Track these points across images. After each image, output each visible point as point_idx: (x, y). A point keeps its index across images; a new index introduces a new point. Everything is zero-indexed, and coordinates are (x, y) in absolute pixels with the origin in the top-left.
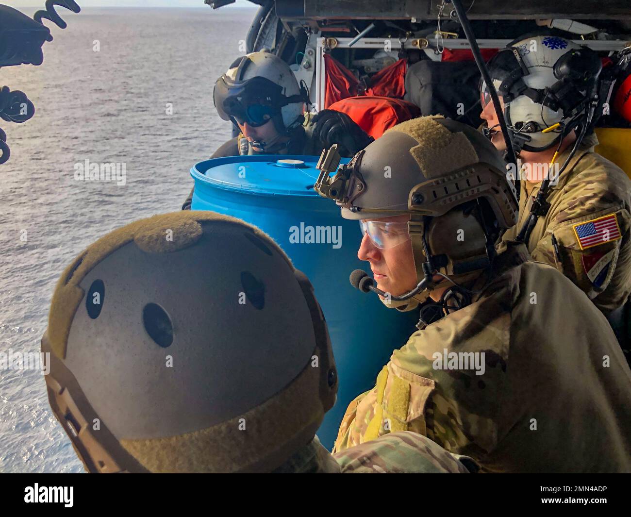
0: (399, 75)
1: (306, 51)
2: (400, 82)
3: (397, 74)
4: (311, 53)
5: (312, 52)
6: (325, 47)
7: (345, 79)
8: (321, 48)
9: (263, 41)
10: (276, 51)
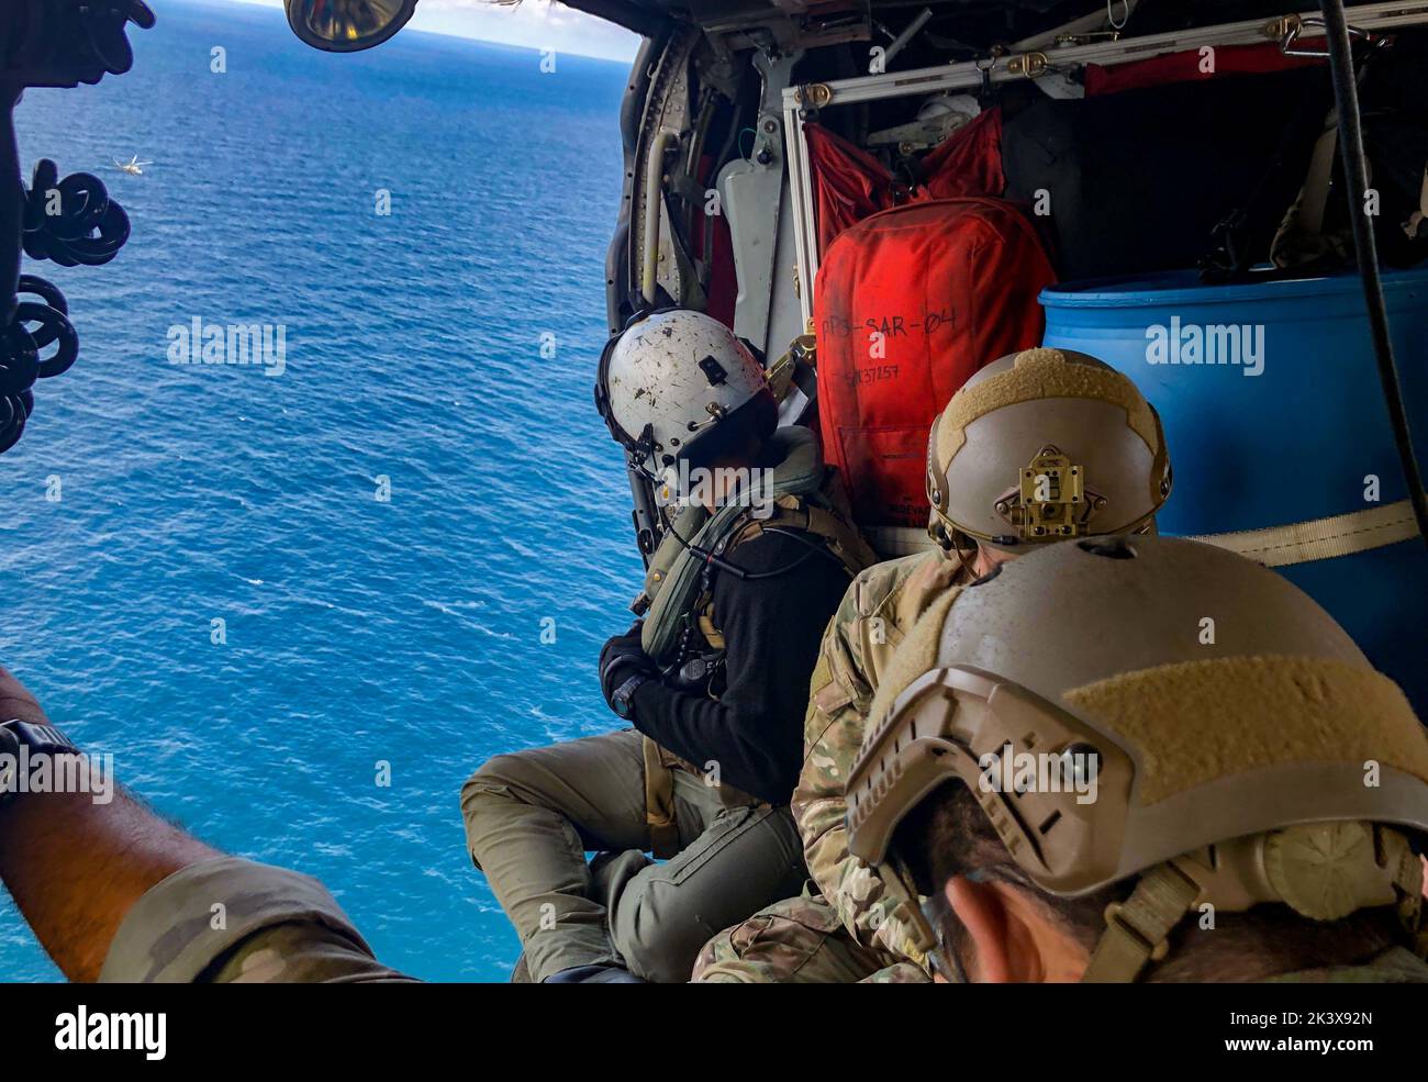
0: (985, 146)
1: (760, 125)
2: (991, 163)
3: (981, 146)
4: (771, 128)
5: (774, 125)
6: (803, 109)
7: (859, 174)
8: (794, 111)
9: (658, 117)
10: (691, 135)
